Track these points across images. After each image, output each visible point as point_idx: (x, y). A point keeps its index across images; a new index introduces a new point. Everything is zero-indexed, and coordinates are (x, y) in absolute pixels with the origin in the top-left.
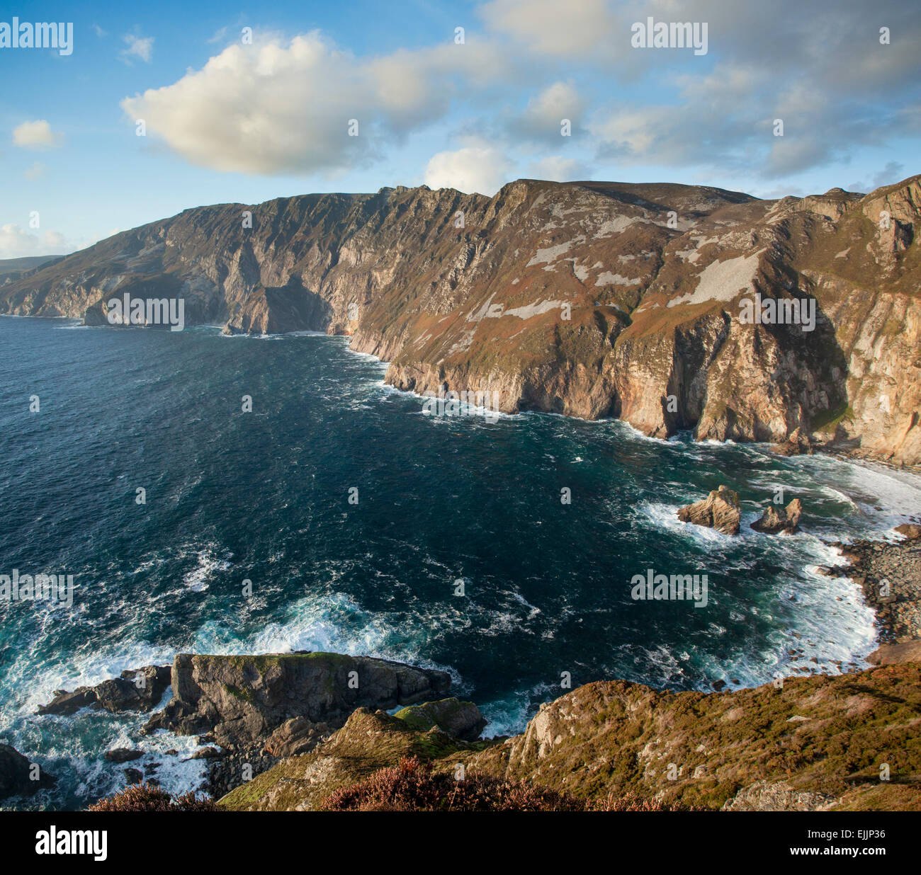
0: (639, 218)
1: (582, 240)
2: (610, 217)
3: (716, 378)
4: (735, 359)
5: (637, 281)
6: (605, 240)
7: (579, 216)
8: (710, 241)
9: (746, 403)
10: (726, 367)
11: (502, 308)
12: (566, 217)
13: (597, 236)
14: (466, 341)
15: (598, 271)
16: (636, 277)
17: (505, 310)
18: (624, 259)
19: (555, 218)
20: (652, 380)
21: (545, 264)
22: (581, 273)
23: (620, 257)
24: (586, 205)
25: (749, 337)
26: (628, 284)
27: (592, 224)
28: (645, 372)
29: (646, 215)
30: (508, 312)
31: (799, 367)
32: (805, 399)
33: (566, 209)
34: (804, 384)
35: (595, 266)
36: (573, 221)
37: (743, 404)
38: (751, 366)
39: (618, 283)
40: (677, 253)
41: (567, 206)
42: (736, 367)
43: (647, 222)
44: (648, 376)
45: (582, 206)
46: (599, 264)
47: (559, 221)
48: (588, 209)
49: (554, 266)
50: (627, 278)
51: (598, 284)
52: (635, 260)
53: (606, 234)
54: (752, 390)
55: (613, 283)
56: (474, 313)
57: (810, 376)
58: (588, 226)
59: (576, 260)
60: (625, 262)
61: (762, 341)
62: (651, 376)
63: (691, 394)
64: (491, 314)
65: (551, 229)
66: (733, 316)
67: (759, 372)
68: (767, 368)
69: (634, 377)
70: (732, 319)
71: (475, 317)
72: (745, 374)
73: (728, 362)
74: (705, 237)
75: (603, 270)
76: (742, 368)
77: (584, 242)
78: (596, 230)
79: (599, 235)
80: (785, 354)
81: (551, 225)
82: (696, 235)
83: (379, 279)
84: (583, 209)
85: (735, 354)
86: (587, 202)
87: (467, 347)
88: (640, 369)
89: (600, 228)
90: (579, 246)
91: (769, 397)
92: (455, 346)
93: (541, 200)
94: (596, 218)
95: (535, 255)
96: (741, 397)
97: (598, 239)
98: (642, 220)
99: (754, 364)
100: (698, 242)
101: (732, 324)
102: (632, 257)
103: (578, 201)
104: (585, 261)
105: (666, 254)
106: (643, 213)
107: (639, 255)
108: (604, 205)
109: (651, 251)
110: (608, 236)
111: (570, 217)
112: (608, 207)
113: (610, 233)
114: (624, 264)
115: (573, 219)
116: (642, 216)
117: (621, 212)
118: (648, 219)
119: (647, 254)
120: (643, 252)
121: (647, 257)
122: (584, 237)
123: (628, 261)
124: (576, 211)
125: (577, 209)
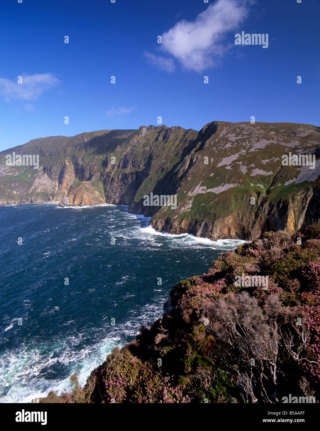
0: (271, 140)
1: (244, 153)
2: (258, 141)
5: (270, 173)
6: (255, 152)
7: (243, 140)
8: (305, 152)
11: (206, 189)
12: (237, 141)
14: (188, 206)
15: (252, 168)
16: (270, 171)
17: (207, 190)
18: (264, 162)
19: (231, 142)
20: (280, 221)
21: (226, 166)
22: (244, 170)
24: (246, 134)
26: (266, 175)
27: (249, 144)
29: (275, 139)
30: (208, 191)
33: (236, 137)
35: (251, 166)
36: (240, 143)
39: (262, 174)
41: (237, 135)
43: (275, 142)
45: (244, 135)
46: (253, 165)
47: (233, 143)
48: (248, 137)
49: (231, 166)
50: (266, 171)
51: (251, 175)
52: (269, 162)
55: (260, 174)
56: (192, 192)
58: (247, 145)
59: (241, 163)
64: (200, 192)
65: (228, 148)
71: (192, 194)
75: (255, 168)
77: (245, 154)
78: (251, 147)
79: (252, 150)
81: (229, 145)
82: (299, 149)
83: (142, 175)
84: (246, 137)
86: (247, 133)
87: (188, 209)
89: (252, 147)
90: (242, 156)
92: (183, 209)
93: (224, 132)
94: (251, 141)
95: (221, 161)
97: (252, 152)
98: (273, 142)
100: (299, 152)
102: (267, 161)
103: (242, 132)
104: (245, 163)
106: (274, 138)
107: (271, 160)
108: (255, 135)
109: (277, 158)
110: (257, 150)
111: (238, 141)
112: (257, 135)
113: (258, 149)
114: (264, 164)
115: (240, 142)
116: (273, 140)
117: (264, 138)
118: (276, 141)
119: (275, 159)
120: (273, 158)
121: (275, 160)
122: (245, 151)
123: (266, 163)
124: (242, 138)
125: (242, 137)
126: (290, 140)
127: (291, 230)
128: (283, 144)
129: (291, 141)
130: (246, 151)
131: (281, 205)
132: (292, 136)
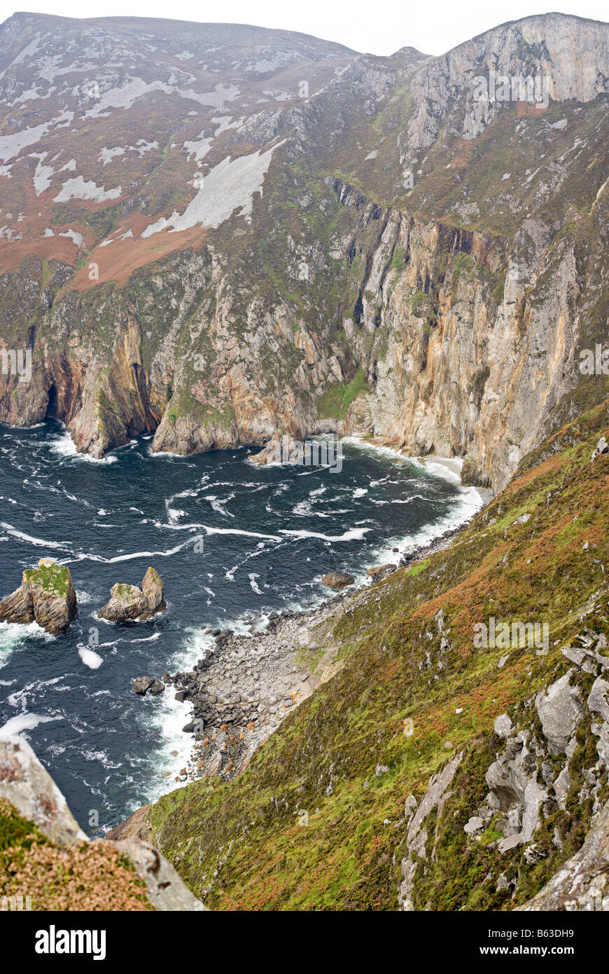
0: (159, 83)
1: (66, 121)
2: (119, 83)
3: (185, 353)
4: (209, 322)
5: (115, 194)
6: (97, 121)
7: (78, 79)
8: (235, 125)
9: (219, 391)
10: (197, 334)
12: (58, 80)
13: (90, 113)
15: (67, 175)
16: (114, 186)
18: (107, 155)
19: (40, 82)
22: (42, 179)
23: (105, 151)
24: (93, 60)
25: (226, 287)
26: (102, 199)
28: (86, 347)
29: (172, 80)
31: (294, 328)
32: (303, 377)
33: (62, 66)
34: (301, 355)
35: (65, 168)
36: (65, 87)
37: (216, 392)
38: (225, 332)
39: (87, 198)
40: (187, 144)
41: (66, 60)
42: (210, 334)
43: (168, 90)
44: (91, 355)
45: (87, 60)
46: (71, 165)
47: (45, 86)
48: (95, 67)
49: (11, 166)
50: (102, 188)
51: (57, 199)
52: (123, 156)
53: (102, 111)
54: (226, 369)
55: (81, 197)
57: (310, 342)
59: (42, 156)
60: (108, 160)
61: (241, 292)
62: (94, 354)
63: (153, 379)
65: (27, 102)
66: (215, 252)
67: (234, 340)
68: (245, 334)
69: (74, 356)
70: (214, 257)
72: (219, 345)
73: (200, 327)
74: (230, 118)
75: (73, 175)
76: (215, 334)
77: (67, 124)
78: (93, 103)
79: (93, 113)
80: (272, 311)
81: (31, 94)
82: (220, 115)
84: (89, 66)
85: (210, 314)
86: (97, 55)
88: (81, 344)
89: (98, 101)
90: (57, 132)
91: (249, 380)
93: (31, 49)
94: (100, 82)
96: (213, 381)
97: (90, 118)
98: (164, 87)
99: (229, 329)
100: (218, 126)
101: (214, 263)
102: (120, 151)
103: (84, 53)
104: (55, 158)
105: (173, 145)
106: (170, 75)
107: (131, 148)
108: (117, 62)
109: (152, 141)
110: (106, 114)
111: (62, 82)
112: (121, 64)
113: (110, 109)
114: (105, 163)
115: (66, 83)
116: (166, 81)
117: (137, 73)
118: (174, 85)
119: (145, 145)
120: (141, 141)
121: (142, 150)
122: (70, 115)
123: (112, 158)
124: (76, 70)
125: (78, 67)
126: (215, 84)
127: (126, 390)
128: (191, 94)
129: (216, 87)
130: (75, 116)
131: (102, 308)
132: (235, 68)
